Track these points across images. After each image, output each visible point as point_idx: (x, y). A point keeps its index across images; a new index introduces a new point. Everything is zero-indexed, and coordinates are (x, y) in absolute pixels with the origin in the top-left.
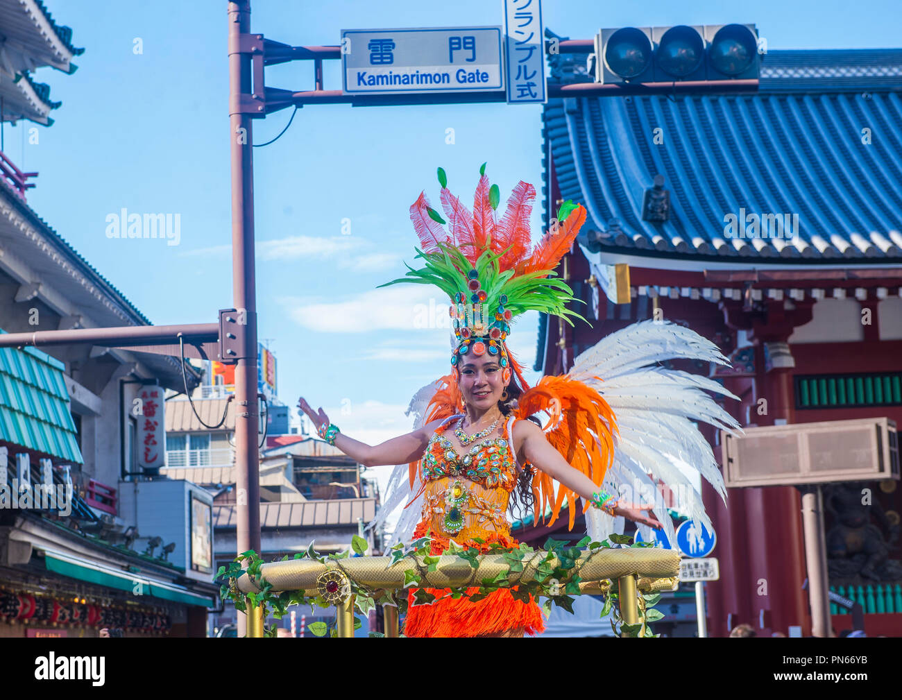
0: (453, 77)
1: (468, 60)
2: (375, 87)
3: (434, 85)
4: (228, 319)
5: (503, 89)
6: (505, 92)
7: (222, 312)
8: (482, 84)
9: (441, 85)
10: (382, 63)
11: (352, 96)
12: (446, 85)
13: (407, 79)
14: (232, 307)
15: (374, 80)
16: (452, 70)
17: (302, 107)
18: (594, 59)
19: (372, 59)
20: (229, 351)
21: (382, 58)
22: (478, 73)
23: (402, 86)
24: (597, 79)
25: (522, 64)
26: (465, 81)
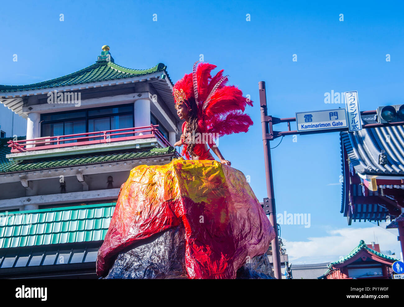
0: (331, 124)
1: (336, 119)
2: (307, 129)
3: (326, 127)
4: (266, 201)
5: (348, 127)
6: (348, 128)
7: (264, 199)
8: (341, 126)
9: (328, 127)
10: (309, 121)
11: (300, 132)
12: (329, 127)
13: (317, 126)
14: (267, 197)
15: (306, 127)
16: (331, 122)
17: (284, 136)
18: (377, 117)
19: (305, 120)
20: (267, 211)
21: (309, 120)
22: (339, 123)
23: (316, 128)
24: (379, 122)
25: (353, 119)
26: (335, 125)
